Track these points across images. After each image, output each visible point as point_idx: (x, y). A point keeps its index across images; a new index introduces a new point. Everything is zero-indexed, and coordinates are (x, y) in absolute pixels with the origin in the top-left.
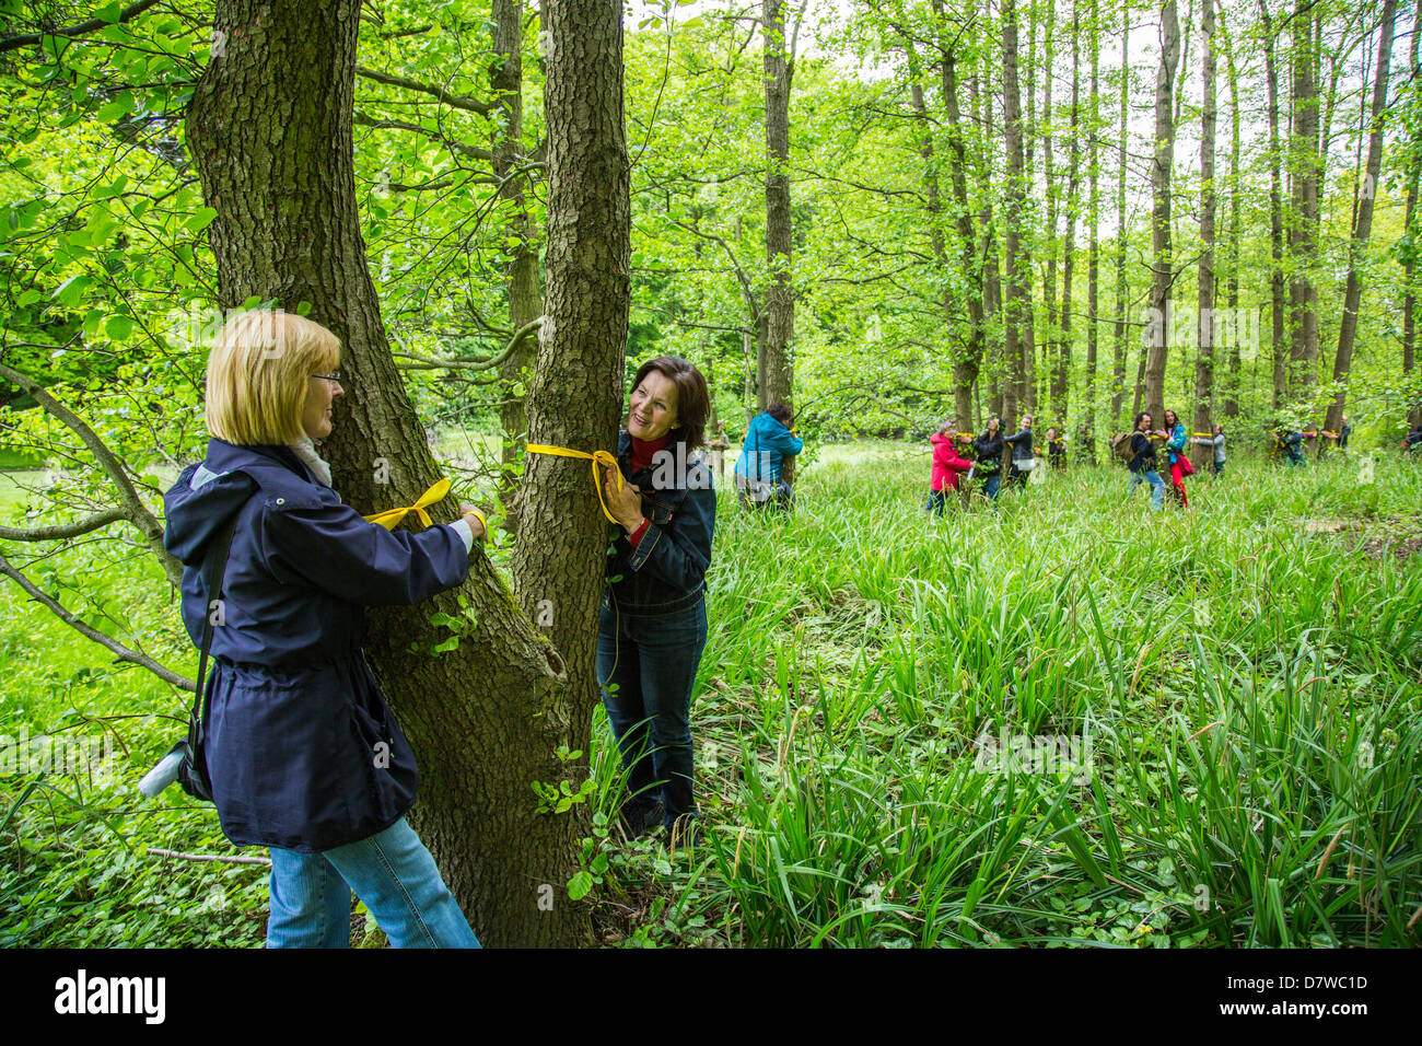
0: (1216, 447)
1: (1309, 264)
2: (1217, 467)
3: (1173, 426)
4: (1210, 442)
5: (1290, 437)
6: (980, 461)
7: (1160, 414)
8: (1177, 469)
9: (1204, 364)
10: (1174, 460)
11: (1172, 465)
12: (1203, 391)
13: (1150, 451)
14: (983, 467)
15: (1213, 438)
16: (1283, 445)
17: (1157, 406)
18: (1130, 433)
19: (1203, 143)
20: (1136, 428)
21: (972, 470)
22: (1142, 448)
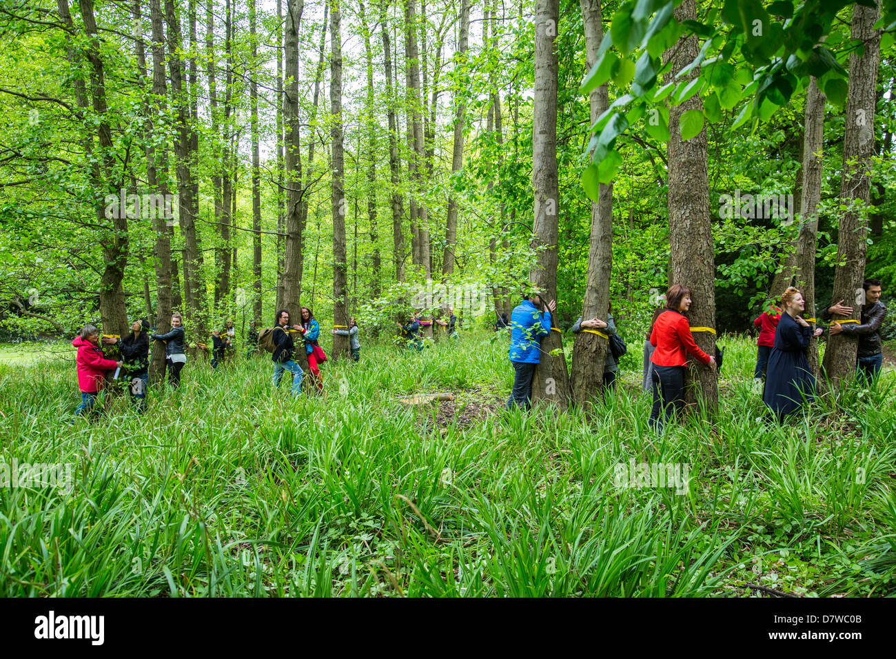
0: (352, 336)
1: (417, 188)
2: (354, 354)
3: (308, 321)
4: (347, 332)
5: (410, 326)
6: (126, 362)
7: (297, 310)
8: (313, 358)
9: (339, 268)
10: (310, 350)
11: (309, 355)
12: (339, 290)
13: (289, 343)
14: (129, 366)
15: (349, 329)
16: (406, 332)
17: (295, 304)
18: (271, 328)
19: (332, 84)
20: (277, 323)
21: (119, 369)
22: (282, 341)
